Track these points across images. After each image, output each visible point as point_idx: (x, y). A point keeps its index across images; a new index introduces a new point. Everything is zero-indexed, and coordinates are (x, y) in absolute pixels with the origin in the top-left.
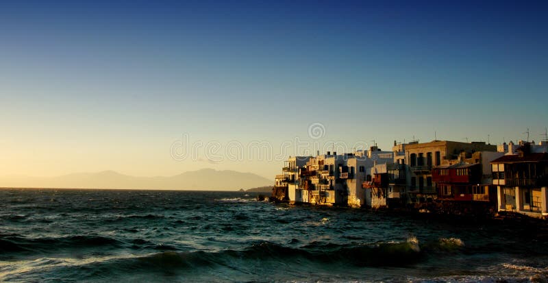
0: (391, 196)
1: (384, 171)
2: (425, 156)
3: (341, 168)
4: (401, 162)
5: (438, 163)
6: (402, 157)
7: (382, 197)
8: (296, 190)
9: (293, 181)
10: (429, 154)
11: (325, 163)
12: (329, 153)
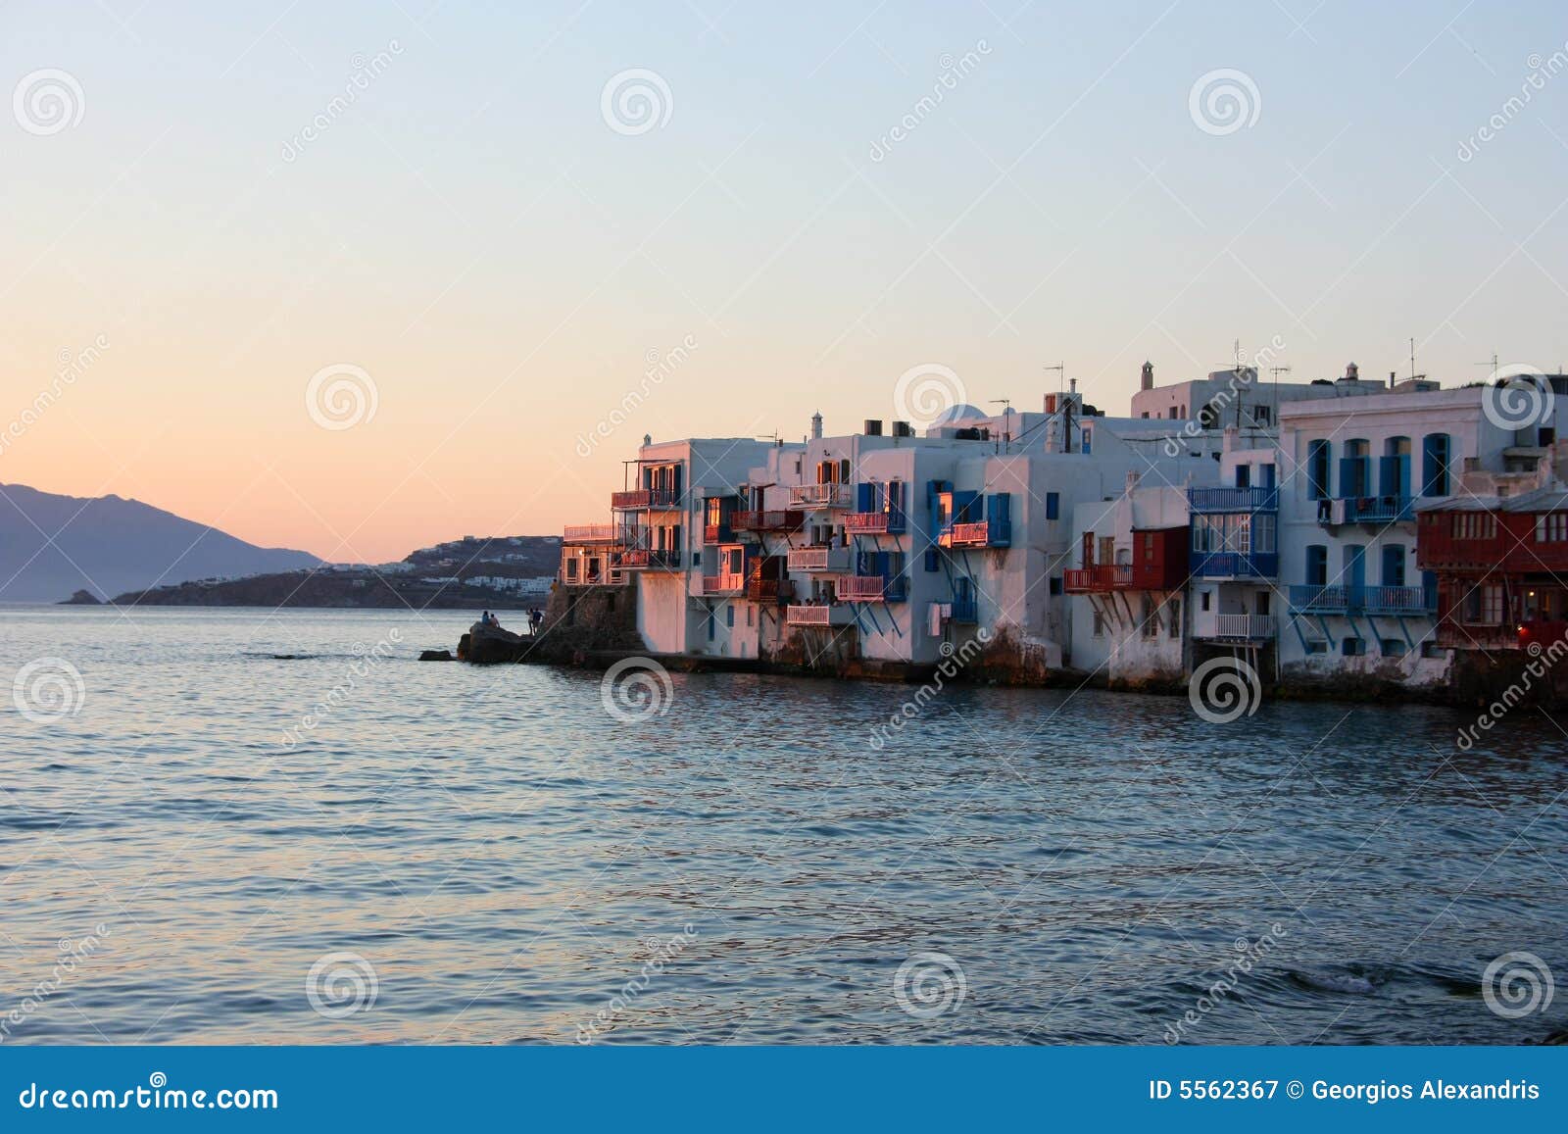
0: (1207, 624)
1: (1176, 516)
2: (1376, 452)
3: (946, 500)
4: (1255, 478)
5: (1437, 482)
6: (1266, 456)
7: (1163, 634)
8: (691, 600)
9: (667, 560)
10: (1395, 442)
11: (861, 474)
12: (874, 427)
